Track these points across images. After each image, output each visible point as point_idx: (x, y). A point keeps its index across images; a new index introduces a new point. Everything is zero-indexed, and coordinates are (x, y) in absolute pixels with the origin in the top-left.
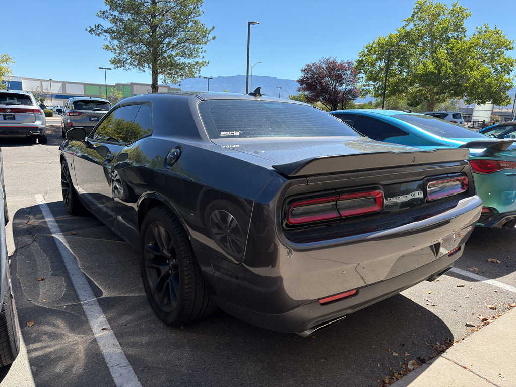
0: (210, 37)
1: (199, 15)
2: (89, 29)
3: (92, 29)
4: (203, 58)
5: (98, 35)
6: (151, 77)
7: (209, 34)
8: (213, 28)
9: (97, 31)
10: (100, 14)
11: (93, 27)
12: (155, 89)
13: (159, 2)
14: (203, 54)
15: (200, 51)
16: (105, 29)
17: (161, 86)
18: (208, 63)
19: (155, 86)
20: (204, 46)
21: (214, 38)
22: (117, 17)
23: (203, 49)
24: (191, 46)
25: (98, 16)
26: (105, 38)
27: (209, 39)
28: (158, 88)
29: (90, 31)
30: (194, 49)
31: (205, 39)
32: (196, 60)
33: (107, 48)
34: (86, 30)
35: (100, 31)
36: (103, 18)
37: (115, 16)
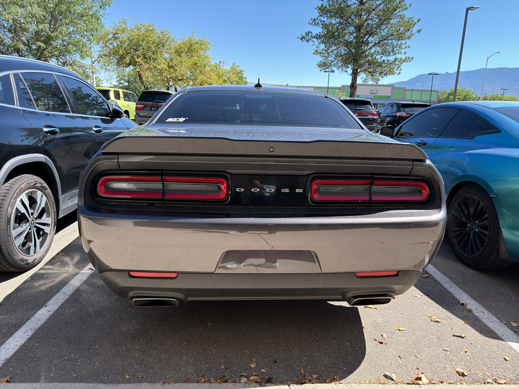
0: (414, 30)
1: (406, 9)
2: (301, 37)
3: (303, 37)
4: (405, 53)
5: (308, 41)
6: (351, 78)
7: (412, 27)
8: (419, 20)
9: (307, 38)
10: (311, 22)
11: (304, 35)
12: (353, 88)
13: (366, 2)
14: (406, 50)
15: (403, 46)
16: (314, 35)
17: (360, 85)
18: (412, 59)
19: (353, 86)
20: (407, 40)
21: (419, 31)
22: (325, 22)
23: (407, 44)
24: (394, 42)
25: (309, 24)
26: (313, 43)
27: (413, 32)
28: (356, 87)
29: (301, 39)
30: (397, 44)
31: (409, 33)
32: (398, 56)
33: (316, 52)
34: (299, 38)
35: (309, 37)
36: (314, 25)
37: (324, 22)
